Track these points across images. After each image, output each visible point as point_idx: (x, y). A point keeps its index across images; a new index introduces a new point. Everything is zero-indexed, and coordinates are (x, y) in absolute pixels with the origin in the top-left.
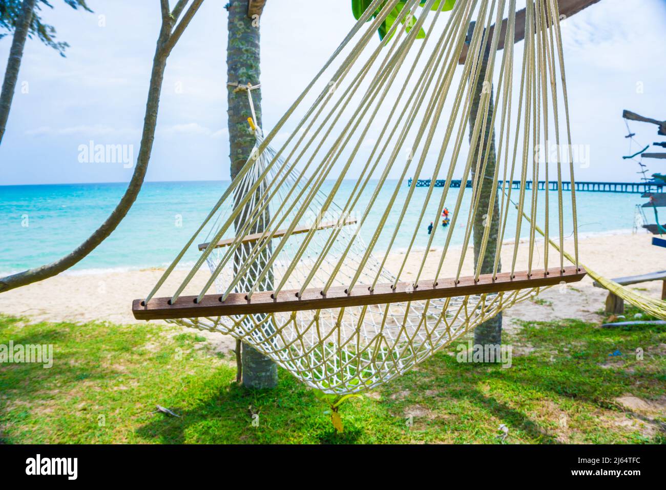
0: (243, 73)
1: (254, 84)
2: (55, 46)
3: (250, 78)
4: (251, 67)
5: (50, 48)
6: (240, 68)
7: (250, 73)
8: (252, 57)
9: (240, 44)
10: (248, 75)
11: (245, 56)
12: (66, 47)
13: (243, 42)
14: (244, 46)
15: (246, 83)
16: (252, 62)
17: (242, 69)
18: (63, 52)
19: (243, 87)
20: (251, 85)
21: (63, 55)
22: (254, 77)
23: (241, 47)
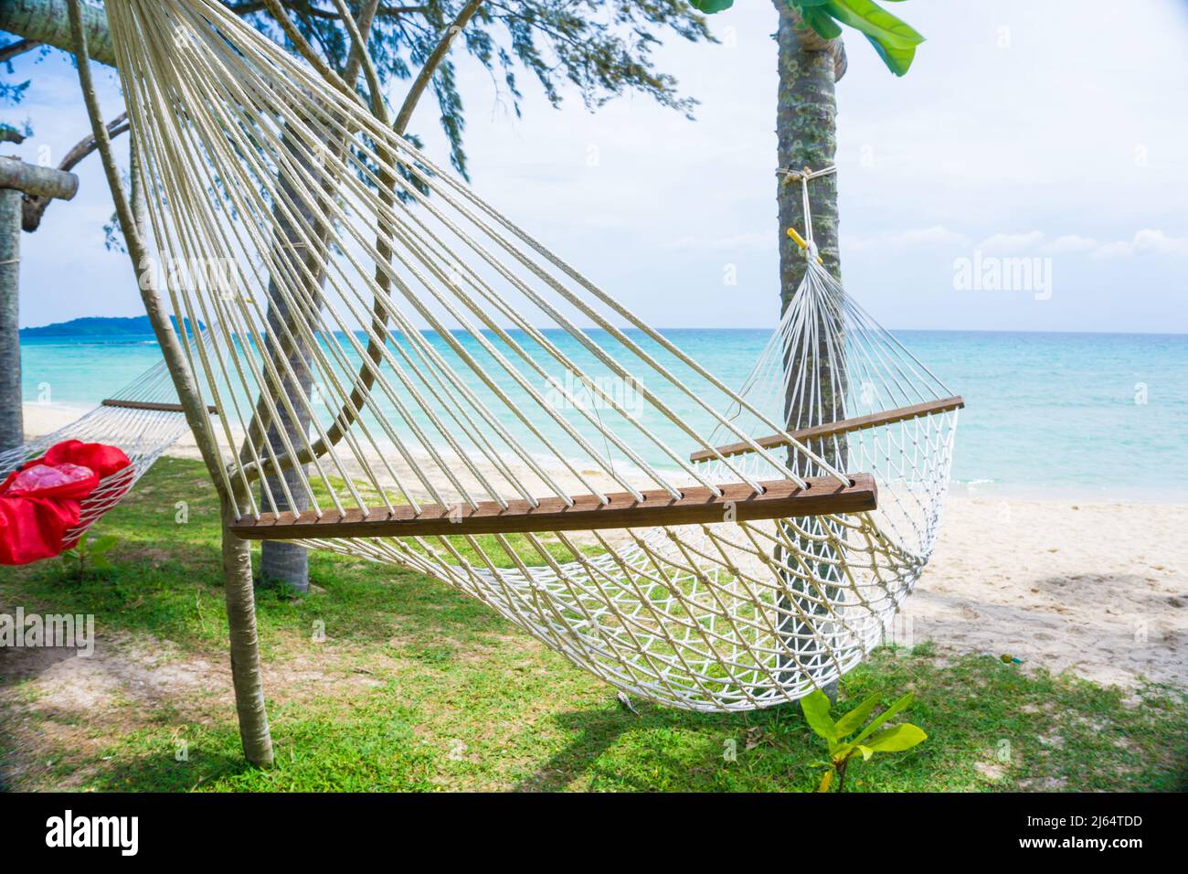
0: (797, 150)
1: (815, 168)
2: (675, 106)
3: (809, 158)
4: (812, 137)
5: (669, 108)
6: (792, 142)
7: (810, 150)
8: (813, 119)
9: (792, 100)
10: (806, 153)
11: (801, 120)
12: (694, 105)
13: (798, 96)
14: (799, 103)
15: (801, 168)
16: (814, 129)
17: (795, 143)
18: (691, 114)
19: (795, 174)
20: (809, 171)
21: (692, 119)
22: (818, 156)
23: (794, 104)
